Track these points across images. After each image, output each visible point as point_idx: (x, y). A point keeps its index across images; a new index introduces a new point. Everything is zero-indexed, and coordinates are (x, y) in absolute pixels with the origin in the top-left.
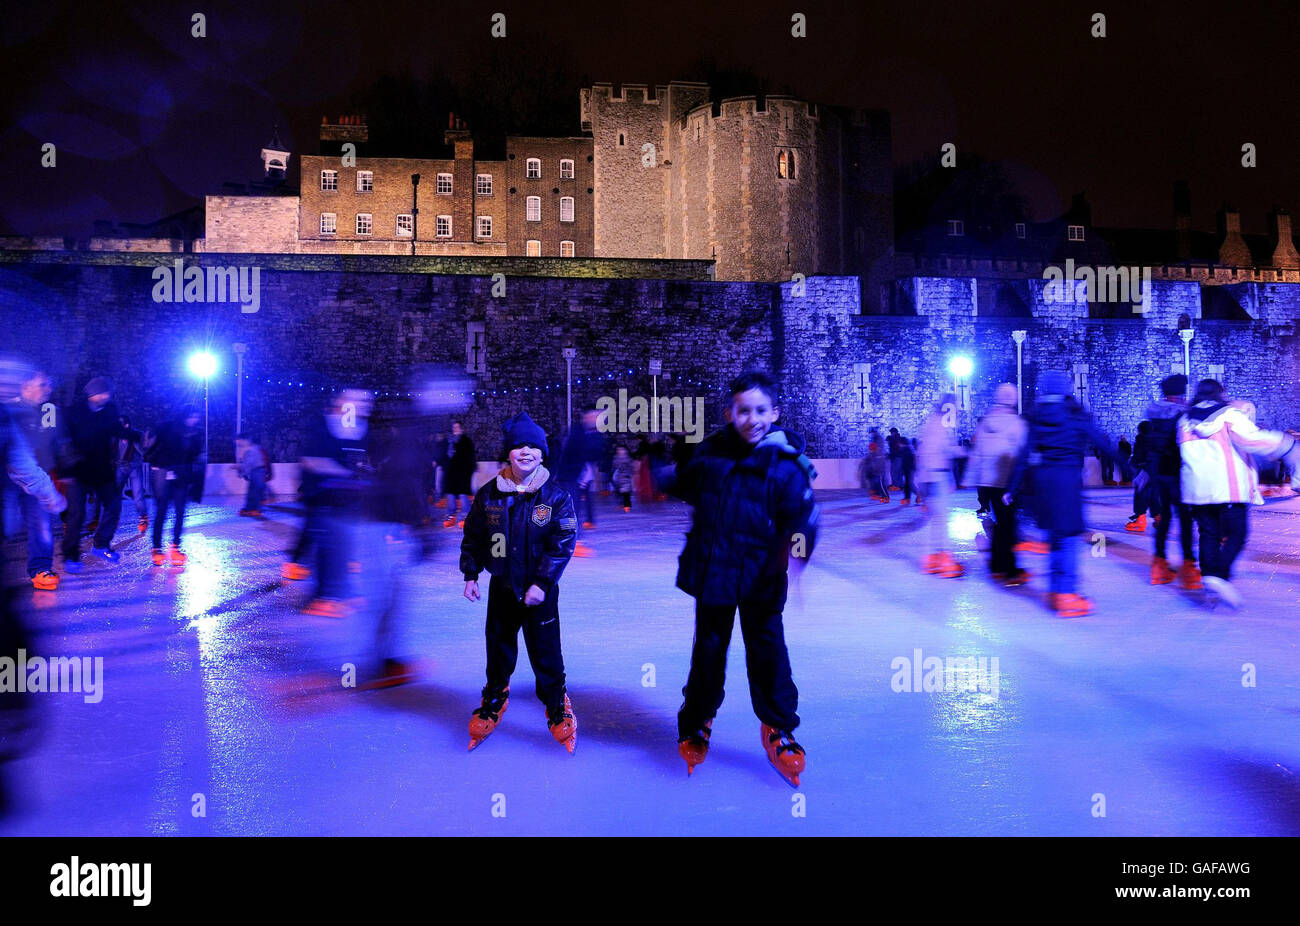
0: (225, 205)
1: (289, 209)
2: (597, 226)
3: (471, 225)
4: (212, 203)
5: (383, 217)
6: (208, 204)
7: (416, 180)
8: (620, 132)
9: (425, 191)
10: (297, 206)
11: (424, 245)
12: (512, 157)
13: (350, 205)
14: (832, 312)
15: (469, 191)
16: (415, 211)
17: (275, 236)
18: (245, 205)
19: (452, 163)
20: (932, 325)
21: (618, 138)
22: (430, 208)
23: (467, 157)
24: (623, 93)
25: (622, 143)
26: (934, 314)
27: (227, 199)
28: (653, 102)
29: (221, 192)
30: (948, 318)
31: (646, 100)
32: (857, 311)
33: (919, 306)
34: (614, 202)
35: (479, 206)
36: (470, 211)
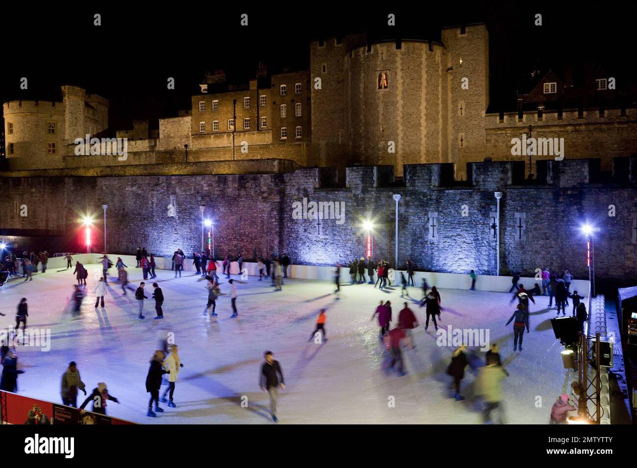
0: (165, 123)
1: (187, 122)
2: (313, 117)
3: (257, 122)
4: (161, 122)
5: (222, 121)
6: (160, 123)
7: (235, 102)
8: (323, 64)
9: (238, 108)
10: (190, 120)
11: (238, 134)
12: (274, 85)
13: (210, 118)
14: (307, 187)
15: (256, 105)
16: (235, 118)
17: (183, 134)
18: (172, 122)
19: (249, 92)
20: (353, 192)
21: (322, 68)
22: (241, 115)
23: (256, 88)
24: (325, 43)
25: (324, 71)
26: (354, 186)
27: (166, 120)
28: (339, 45)
29: (164, 117)
30: (361, 188)
31: (336, 45)
32: (317, 186)
33: (347, 182)
34: (320, 103)
35: (261, 112)
36: (256, 115)
